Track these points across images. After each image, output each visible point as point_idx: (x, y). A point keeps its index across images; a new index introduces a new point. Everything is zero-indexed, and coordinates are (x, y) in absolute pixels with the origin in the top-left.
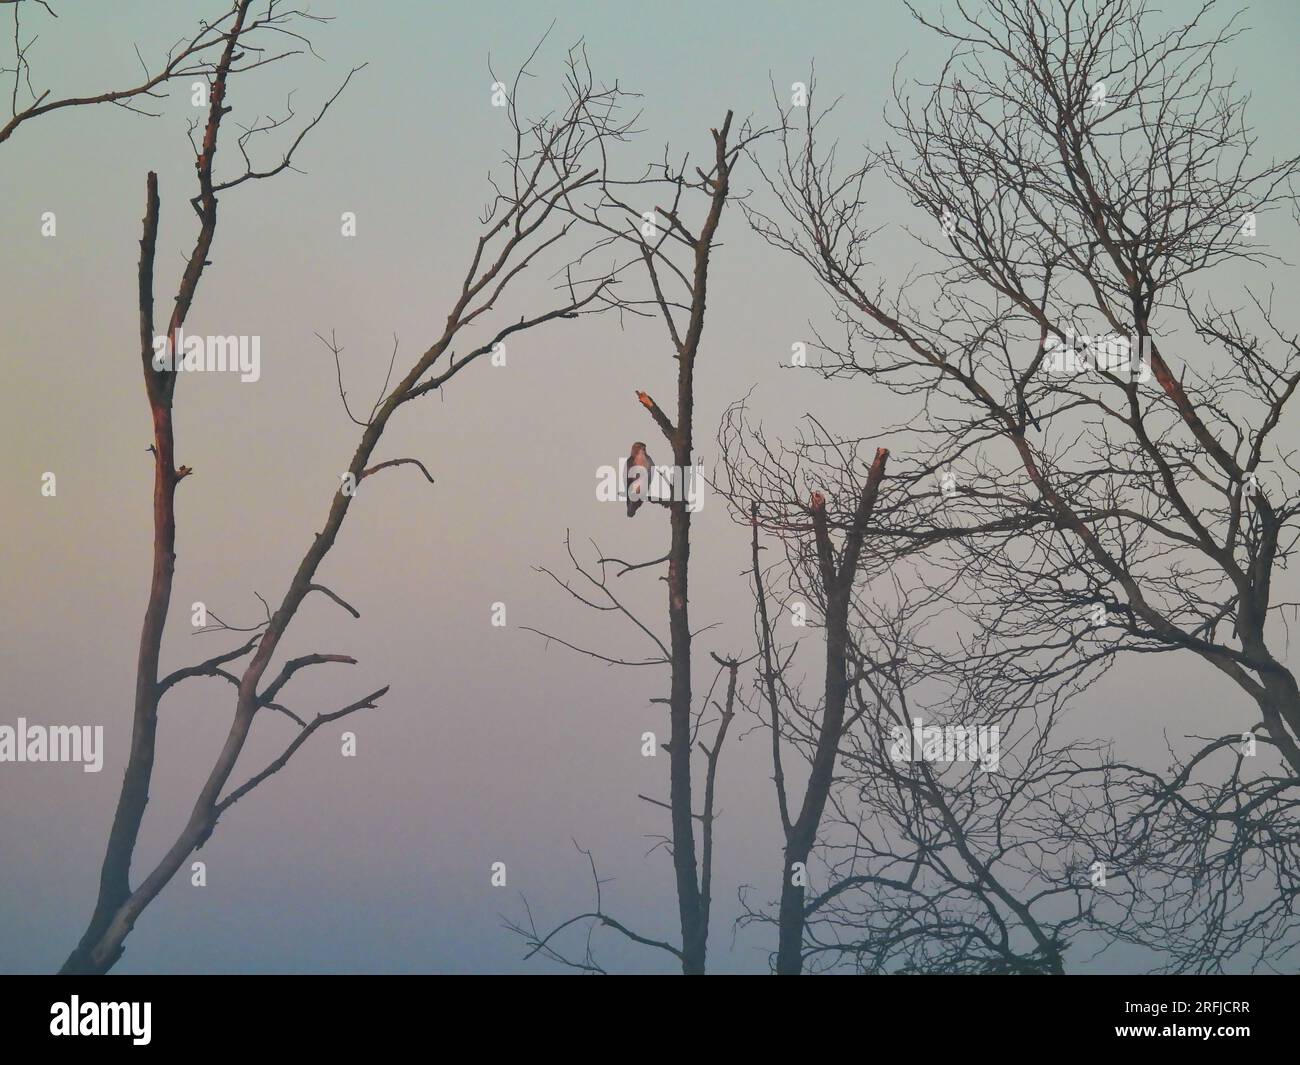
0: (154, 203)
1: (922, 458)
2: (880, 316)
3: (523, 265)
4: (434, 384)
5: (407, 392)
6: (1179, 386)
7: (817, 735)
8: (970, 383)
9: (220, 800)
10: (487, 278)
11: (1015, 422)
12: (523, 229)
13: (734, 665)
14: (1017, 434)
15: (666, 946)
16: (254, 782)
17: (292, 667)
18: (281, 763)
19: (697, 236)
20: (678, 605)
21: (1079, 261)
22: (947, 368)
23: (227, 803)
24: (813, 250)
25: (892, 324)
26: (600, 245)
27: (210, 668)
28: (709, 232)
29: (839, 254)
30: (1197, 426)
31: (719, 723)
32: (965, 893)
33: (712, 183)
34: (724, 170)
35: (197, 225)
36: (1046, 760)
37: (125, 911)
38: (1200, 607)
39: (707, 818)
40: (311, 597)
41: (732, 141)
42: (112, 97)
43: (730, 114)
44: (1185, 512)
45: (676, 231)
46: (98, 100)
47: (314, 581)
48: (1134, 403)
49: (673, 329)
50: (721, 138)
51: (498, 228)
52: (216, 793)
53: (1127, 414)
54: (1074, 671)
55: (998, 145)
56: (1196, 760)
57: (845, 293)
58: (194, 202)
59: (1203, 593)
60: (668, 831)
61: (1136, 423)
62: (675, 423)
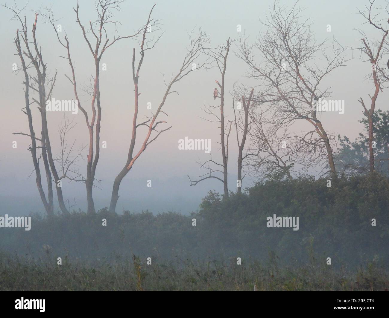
0: (134, 53)
1: (265, 90)
2: (255, 68)
3: (192, 61)
4: (178, 80)
5: (174, 81)
6: (303, 78)
7: (244, 132)
8: (270, 78)
9: (146, 144)
10: (186, 64)
11: (277, 85)
12: (192, 56)
13: (231, 122)
14: (277, 86)
15: (221, 165)
16: (152, 141)
17: (157, 123)
18: (156, 138)
19: (225, 57)
20: (222, 113)
21: (287, 59)
22: (266, 76)
23: (148, 144)
24: (245, 58)
25: (257, 69)
26: (209, 58)
27: (144, 124)
28: (226, 56)
29: (249, 58)
30: (305, 84)
31: (229, 131)
32: (273, 156)
33: (227, 48)
34: (229, 47)
35: (141, 56)
36: (286, 136)
37: (132, 161)
38: (305, 112)
39: (227, 145)
40: (160, 112)
41: (230, 42)
42: (130, 37)
43: (229, 38)
44: (305, 98)
45: (221, 56)
46: (128, 37)
47: (161, 110)
48: (297, 81)
49: (221, 71)
50: (228, 42)
51: (188, 56)
52: (146, 143)
53: (296, 83)
54: (288, 122)
55: (273, 42)
56: (306, 135)
57: (250, 65)
58: (140, 53)
59: (306, 110)
60: (221, 148)
61: (297, 84)
62: (221, 85)
